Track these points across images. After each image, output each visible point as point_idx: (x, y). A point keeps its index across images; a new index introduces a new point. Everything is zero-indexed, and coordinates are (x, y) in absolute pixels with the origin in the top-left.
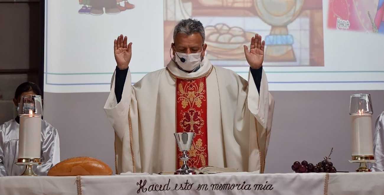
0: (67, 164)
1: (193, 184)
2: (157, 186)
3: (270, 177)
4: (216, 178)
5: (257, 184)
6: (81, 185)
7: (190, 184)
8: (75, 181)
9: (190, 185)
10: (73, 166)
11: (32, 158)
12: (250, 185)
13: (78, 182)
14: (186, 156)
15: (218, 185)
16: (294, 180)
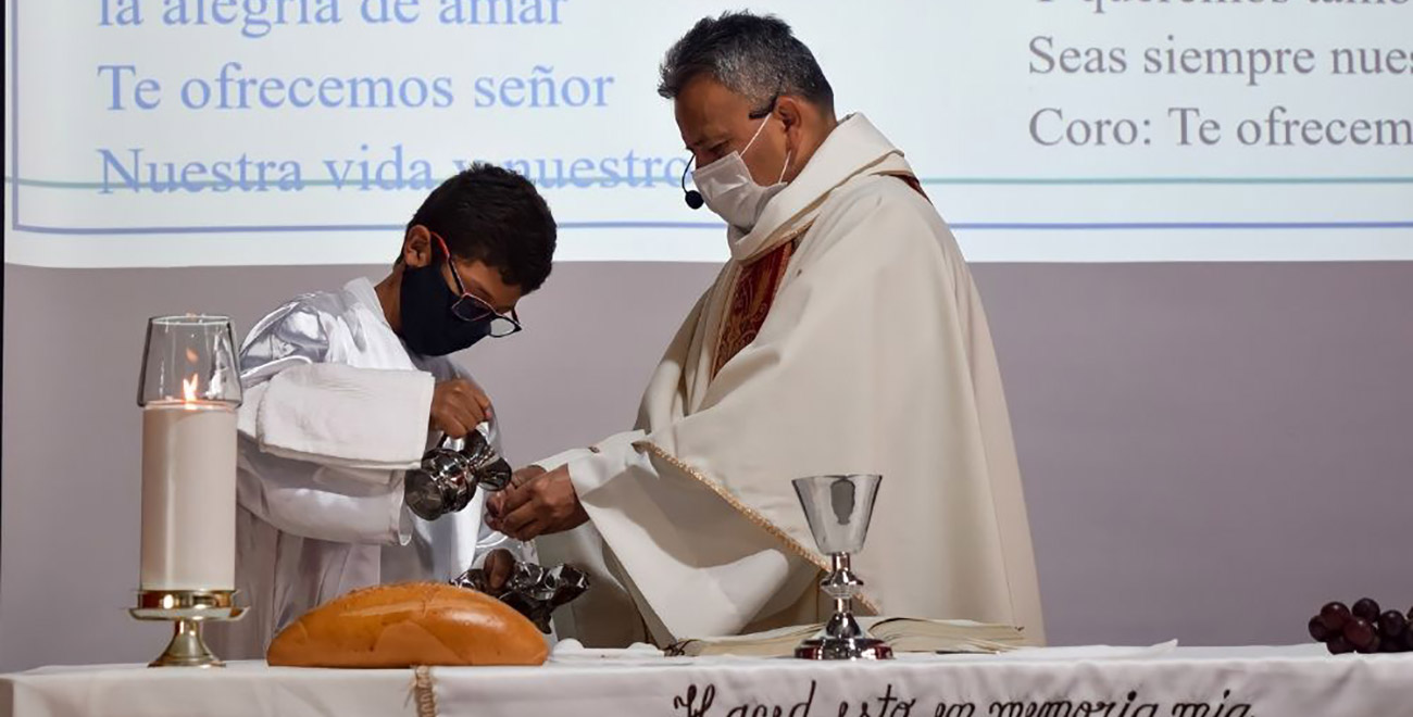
0: (354, 613)
1: (914, 701)
2: (762, 709)
3: (1237, 671)
4: (1010, 676)
5: (1186, 703)
6: (437, 707)
7: (899, 701)
8: (407, 693)
9: (903, 706)
10: (385, 624)
11: (202, 591)
12: (1155, 707)
13: (423, 694)
14: (846, 579)
15: (1021, 705)
16: (1341, 682)
